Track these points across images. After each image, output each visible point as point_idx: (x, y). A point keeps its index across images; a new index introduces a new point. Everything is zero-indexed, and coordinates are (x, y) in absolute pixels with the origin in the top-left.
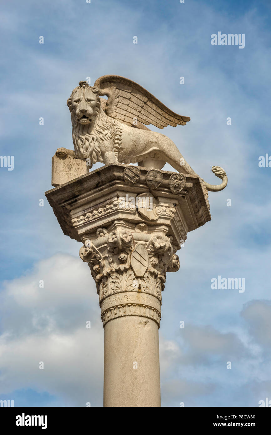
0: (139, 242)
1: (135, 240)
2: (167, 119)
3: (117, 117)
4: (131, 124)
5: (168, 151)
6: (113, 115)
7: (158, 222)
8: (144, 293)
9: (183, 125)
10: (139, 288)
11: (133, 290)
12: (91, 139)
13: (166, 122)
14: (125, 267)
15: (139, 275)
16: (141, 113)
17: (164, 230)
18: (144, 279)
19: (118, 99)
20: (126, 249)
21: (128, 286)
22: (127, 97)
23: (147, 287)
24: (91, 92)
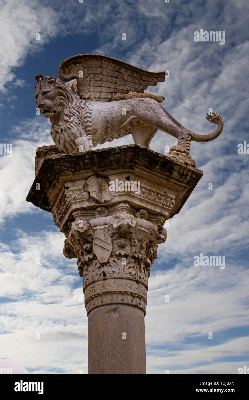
0: (98, 228)
1: (94, 227)
2: (145, 81)
3: (92, 97)
4: (109, 99)
5: (144, 116)
6: (87, 96)
7: (113, 201)
8: (110, 279)
9: (162, 82)
10: (105, 275)
11: (99, 279)
12: (60, 131)
13: (145, 84)
14: (89, 257)
15: (103, 262)
16: (117, 84)
17: (122, 208)
18: (110, 264)
19: (88, 78)
20: (88, 238)
21: (94, 276)
22: (99, 73)
23: (113, 272)
24: (47, 83)
